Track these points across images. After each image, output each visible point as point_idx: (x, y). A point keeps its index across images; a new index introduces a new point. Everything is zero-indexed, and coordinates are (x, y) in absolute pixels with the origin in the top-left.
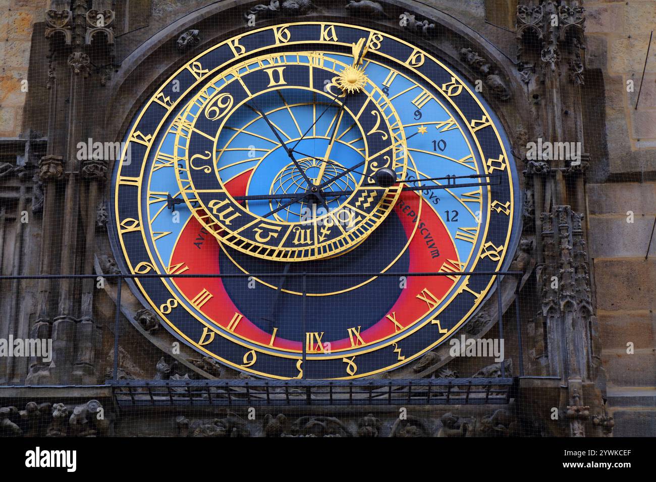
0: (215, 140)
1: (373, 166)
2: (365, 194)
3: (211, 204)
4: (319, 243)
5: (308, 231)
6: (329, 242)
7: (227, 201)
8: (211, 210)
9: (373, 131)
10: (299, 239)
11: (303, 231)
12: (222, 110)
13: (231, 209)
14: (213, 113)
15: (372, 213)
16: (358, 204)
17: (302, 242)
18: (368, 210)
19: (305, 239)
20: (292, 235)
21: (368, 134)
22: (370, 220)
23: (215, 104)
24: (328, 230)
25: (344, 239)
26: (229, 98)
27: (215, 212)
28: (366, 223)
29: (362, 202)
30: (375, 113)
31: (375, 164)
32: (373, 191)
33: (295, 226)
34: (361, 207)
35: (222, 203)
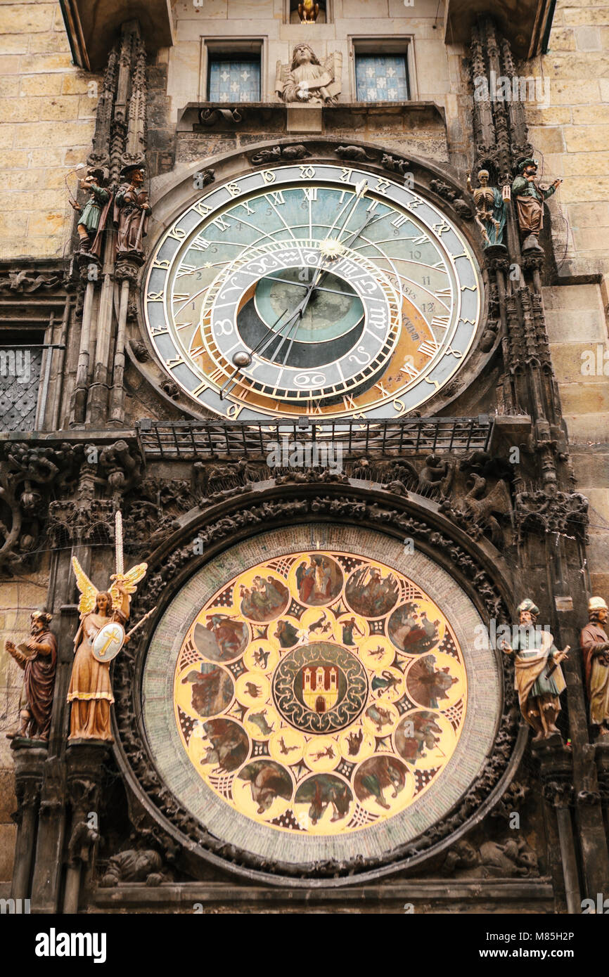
0: (337, 362)
3: (383, 326)
5: (342, 269)
7: (371, 321)
8: (386, 324)
9: (237, 288)
11: (345, 271)
12: (310, 376)
13: (373, 316)
15: (295, 248)
16: (297, 259)
18: (295, 251)
19: (348, 266)
20: (353, 274)
22: (300, 245)
27: (385, 321)
28: (304, 245)
29: (293, 257)
32: (280, 258)
33: (346, 277)
34: (298, 255)
35: (375, 323)
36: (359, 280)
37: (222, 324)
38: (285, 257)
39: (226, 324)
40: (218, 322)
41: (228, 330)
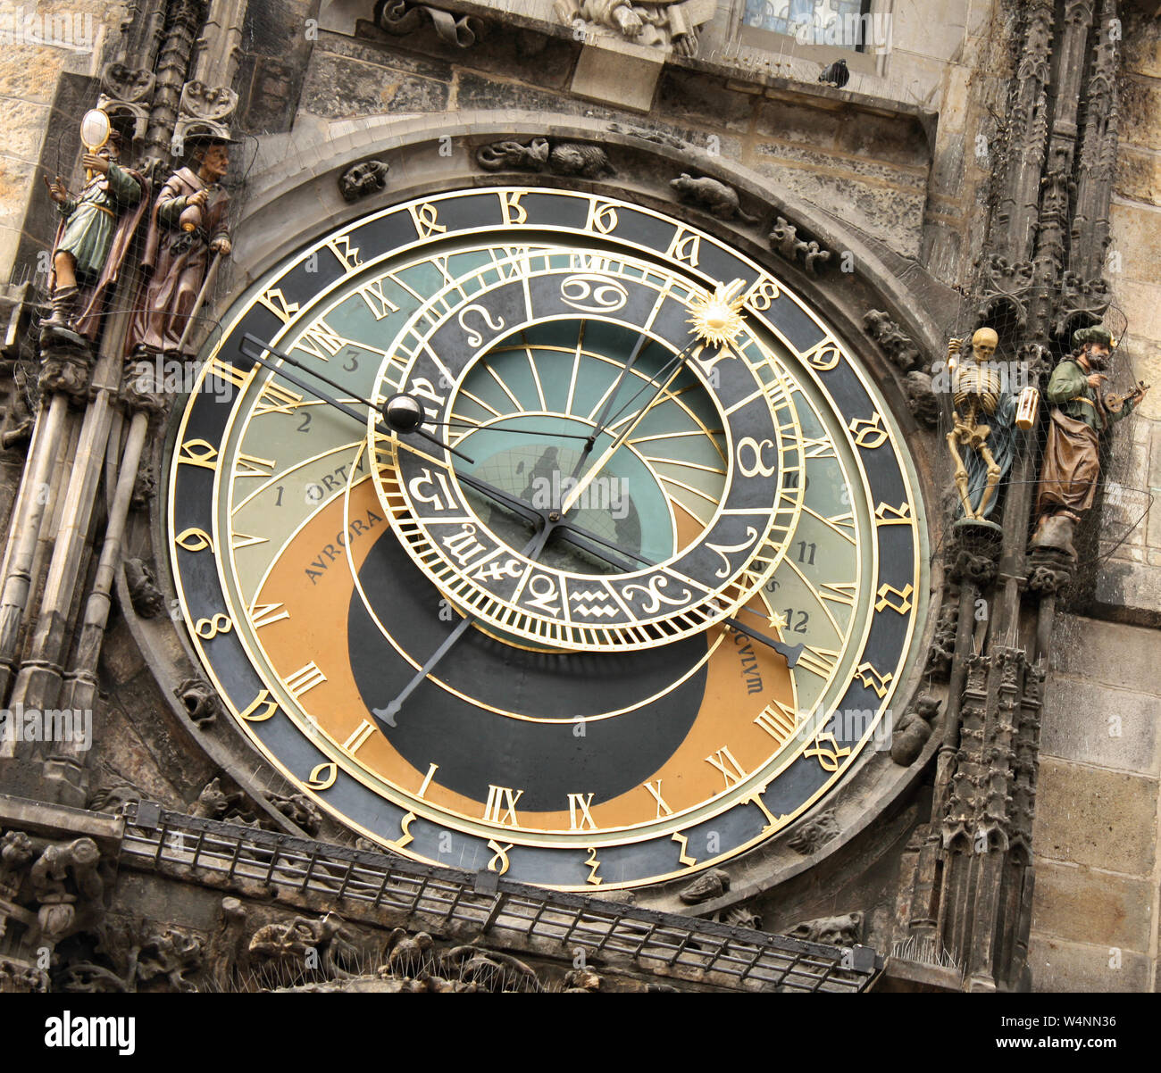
0: (531, 322)
1: (657, 580)
2: (601, 596)
3: (417, 382)
4: (470, 575)
5: (479, 548)
6: (481, 589)
7: (441, 400)
9: (719, 549)
10: (455, 544)
11: (473, 540)
12: (590, 301)
13: (433, 413)
14: (575, 290)
15: (576, 625)
16: (576, 596)
17: (455, 551)
18: (577, 617)
19: (463, 552)
20: (457, 528)
21: (707, 544)
22: (563, 628)
23: (594, 285)
24: (501, 575)
25: (504, 609)
26: (619, 301)
28: (554, 627)
29: (583, 601)
30: (752, 535)
31: (663, 582)
32: (616, 606)
33: (474, 524)
34: (573, 604)
35: (432, 396)
36: (447, 512)
37: (759, 468)
38: (601, 604)
39: (750, 466)
40: (767, 473)
41: (747, 448)
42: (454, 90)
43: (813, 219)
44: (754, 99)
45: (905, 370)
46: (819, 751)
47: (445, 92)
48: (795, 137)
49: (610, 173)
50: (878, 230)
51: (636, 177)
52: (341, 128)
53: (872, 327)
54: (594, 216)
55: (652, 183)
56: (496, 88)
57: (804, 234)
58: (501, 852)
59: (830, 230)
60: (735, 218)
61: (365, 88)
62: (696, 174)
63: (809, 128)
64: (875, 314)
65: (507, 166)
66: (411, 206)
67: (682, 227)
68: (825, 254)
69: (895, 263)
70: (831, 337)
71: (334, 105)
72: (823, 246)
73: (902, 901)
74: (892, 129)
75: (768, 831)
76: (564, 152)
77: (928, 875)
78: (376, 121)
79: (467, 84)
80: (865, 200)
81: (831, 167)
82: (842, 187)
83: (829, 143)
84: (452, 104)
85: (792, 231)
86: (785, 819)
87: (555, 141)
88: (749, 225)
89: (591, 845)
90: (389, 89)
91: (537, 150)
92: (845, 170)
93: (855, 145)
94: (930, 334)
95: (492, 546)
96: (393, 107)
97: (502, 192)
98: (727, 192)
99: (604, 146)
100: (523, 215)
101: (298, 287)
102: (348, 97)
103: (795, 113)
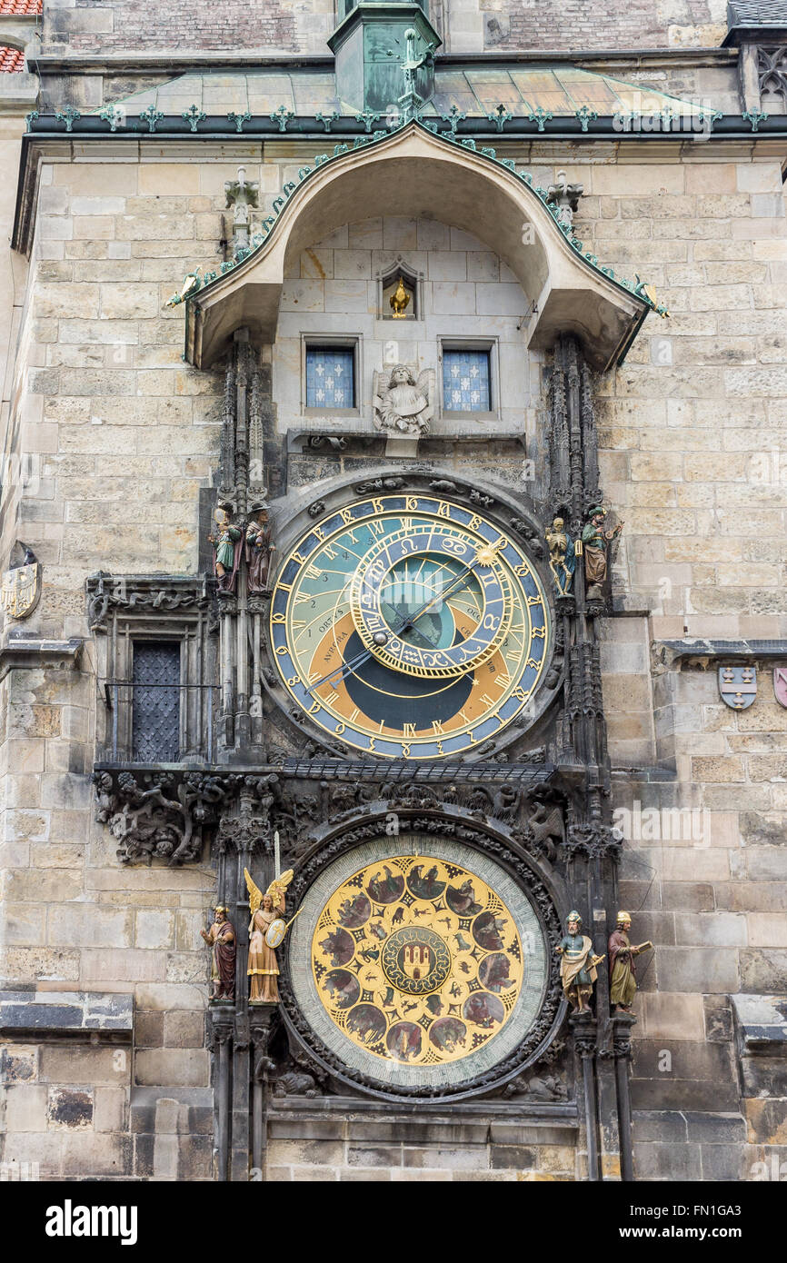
42: (342, 465)
43: (485, 487)
44: (454, 444)
45: (529, 539)
46: (517, 694)
47: (339, 467)
48: (472, 455)
49: (406, 486)
50: (510, 485)
51: (416, 485)
52: (304, 490)
53: (514, 525)
54: (408, 504)
55: (422, 486)
56: (357, 461)
57: (482, 495)
58: (407, 747)
59: (492, 491)
60: (455, 493)
61: (310, 472)
62: (438, 480)
63: (477, 450)
64: (514, 520)
65: (368, 491)
66: (340, 512)
67: (442, 502)
68: (492, 501)
69: (517, 497)
70: (503, 535)
71: (301, 481)
72: (490, 498)
73: (559, 739)
74: (509, 444)
75: (502, 726)
76: (388, 482)
77: (567, 729)
78: (317, 484)
79: (348, 461)
80: (503, 474)
81: (488, 463)
82: (493, 470)
83: (485, 454)
84: (343, 471)
85: (478, 494)
86: (508, 721)
87: (384, 479)
88: (461, 495)
89: (438, 740)
90: (319, 471)
91: (378, 484)
92: (493, 464)
93: (495, 453)
94: (537, 524)
95: (383, 626)
96: (322, 477)
97: (373, 500)
98: (451, 484)
99: (402, 476)
100: (382, 508)
101: (304, 549)
102: (305, 477)
103: (471, 446)
